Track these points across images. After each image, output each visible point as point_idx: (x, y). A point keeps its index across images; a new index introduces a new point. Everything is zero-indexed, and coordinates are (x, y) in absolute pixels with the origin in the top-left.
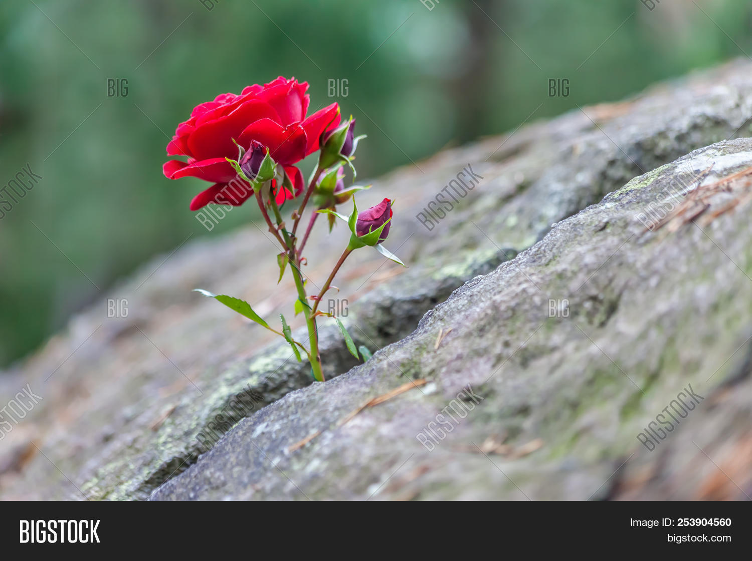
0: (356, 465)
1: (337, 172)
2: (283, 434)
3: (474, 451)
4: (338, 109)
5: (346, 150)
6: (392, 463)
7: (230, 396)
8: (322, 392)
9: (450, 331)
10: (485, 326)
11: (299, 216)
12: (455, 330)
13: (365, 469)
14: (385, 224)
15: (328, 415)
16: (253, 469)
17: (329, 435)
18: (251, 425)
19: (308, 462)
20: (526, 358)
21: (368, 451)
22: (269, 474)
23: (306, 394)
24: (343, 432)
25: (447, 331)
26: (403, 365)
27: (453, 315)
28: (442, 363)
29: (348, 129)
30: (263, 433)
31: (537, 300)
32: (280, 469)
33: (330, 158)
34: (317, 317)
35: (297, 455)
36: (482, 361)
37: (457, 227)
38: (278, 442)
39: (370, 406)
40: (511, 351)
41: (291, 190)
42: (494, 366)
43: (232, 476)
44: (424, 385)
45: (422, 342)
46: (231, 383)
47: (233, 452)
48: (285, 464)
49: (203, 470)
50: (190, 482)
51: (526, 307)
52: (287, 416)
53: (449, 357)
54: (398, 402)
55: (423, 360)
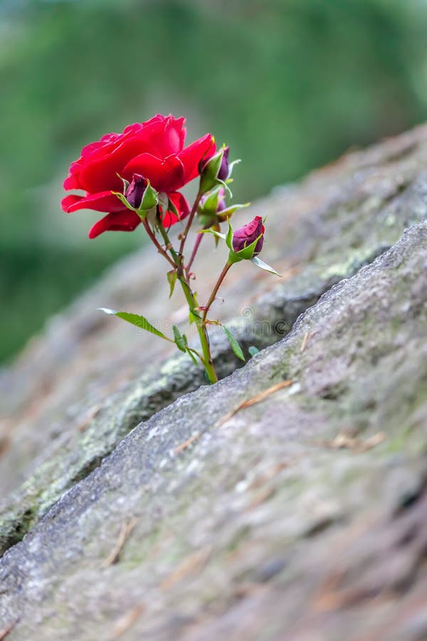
0: (227, 464)
1: (218, 193)
2: (170, 437)
3: (327, 446)
4: (213, 139)
5: (223, 175)
6: (257, 461)
7: (143, 398)
8: (205, 396)
9: (315, 334)
10: (342, 328)
11: (184, 237)
12: (318, 333)
13: (235, 467)
14: (257, 239)
15: (208, 418)
16: (145, 470)
17: (208, 436)
18: (146, 430)
19: (189, 462)
20: (376, 357)
21: (237, 451)
22: (157, 475)
23: (192, 398)
24: (219, 434)
25: (312, 333)
26: (274, 367)
27: (318, 318)
28: (307, 364)
29: (222, 156)
30: (154, 437)
31: (385, 302)
32: (166, 470)
33: (209, 183)
34: (207, 325)
35: (181, 456)
36: (339, 361)
37: (347, 227)
38: (166, 444)
39: (243, 407)
40: (363, 351)
41: (176, 214)
42: (349, 365)
43: (127, 478)
44: (290, 385)
45: (290, 345)
46: (146, 385)
47: (130, 455)
48: (170, 466)
49: (104, 473)
50: (93, 484)
51: (376, 309)
52: (175, 420)
53: (311, 359)
54: (268, 402)
55: (291, 362)
